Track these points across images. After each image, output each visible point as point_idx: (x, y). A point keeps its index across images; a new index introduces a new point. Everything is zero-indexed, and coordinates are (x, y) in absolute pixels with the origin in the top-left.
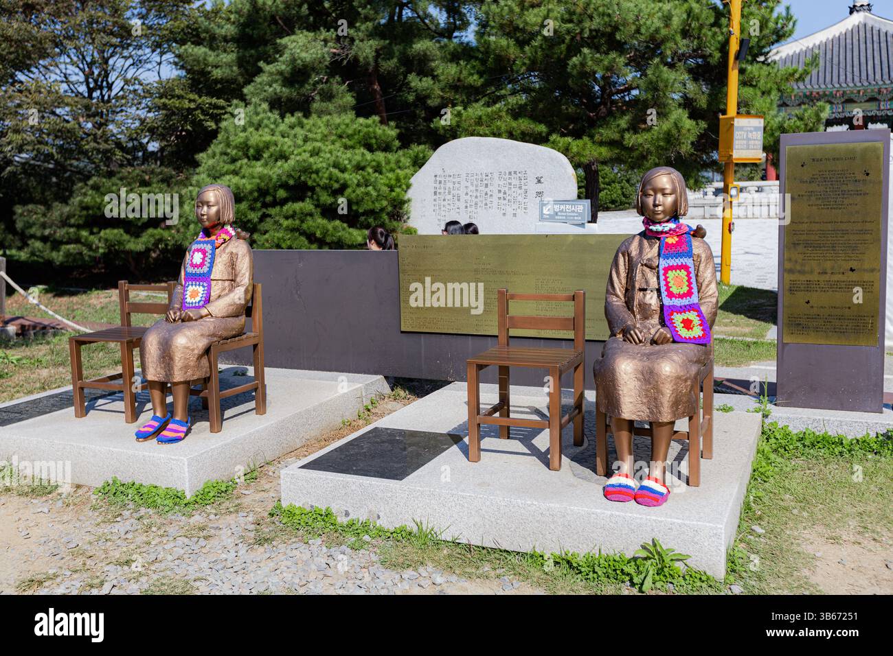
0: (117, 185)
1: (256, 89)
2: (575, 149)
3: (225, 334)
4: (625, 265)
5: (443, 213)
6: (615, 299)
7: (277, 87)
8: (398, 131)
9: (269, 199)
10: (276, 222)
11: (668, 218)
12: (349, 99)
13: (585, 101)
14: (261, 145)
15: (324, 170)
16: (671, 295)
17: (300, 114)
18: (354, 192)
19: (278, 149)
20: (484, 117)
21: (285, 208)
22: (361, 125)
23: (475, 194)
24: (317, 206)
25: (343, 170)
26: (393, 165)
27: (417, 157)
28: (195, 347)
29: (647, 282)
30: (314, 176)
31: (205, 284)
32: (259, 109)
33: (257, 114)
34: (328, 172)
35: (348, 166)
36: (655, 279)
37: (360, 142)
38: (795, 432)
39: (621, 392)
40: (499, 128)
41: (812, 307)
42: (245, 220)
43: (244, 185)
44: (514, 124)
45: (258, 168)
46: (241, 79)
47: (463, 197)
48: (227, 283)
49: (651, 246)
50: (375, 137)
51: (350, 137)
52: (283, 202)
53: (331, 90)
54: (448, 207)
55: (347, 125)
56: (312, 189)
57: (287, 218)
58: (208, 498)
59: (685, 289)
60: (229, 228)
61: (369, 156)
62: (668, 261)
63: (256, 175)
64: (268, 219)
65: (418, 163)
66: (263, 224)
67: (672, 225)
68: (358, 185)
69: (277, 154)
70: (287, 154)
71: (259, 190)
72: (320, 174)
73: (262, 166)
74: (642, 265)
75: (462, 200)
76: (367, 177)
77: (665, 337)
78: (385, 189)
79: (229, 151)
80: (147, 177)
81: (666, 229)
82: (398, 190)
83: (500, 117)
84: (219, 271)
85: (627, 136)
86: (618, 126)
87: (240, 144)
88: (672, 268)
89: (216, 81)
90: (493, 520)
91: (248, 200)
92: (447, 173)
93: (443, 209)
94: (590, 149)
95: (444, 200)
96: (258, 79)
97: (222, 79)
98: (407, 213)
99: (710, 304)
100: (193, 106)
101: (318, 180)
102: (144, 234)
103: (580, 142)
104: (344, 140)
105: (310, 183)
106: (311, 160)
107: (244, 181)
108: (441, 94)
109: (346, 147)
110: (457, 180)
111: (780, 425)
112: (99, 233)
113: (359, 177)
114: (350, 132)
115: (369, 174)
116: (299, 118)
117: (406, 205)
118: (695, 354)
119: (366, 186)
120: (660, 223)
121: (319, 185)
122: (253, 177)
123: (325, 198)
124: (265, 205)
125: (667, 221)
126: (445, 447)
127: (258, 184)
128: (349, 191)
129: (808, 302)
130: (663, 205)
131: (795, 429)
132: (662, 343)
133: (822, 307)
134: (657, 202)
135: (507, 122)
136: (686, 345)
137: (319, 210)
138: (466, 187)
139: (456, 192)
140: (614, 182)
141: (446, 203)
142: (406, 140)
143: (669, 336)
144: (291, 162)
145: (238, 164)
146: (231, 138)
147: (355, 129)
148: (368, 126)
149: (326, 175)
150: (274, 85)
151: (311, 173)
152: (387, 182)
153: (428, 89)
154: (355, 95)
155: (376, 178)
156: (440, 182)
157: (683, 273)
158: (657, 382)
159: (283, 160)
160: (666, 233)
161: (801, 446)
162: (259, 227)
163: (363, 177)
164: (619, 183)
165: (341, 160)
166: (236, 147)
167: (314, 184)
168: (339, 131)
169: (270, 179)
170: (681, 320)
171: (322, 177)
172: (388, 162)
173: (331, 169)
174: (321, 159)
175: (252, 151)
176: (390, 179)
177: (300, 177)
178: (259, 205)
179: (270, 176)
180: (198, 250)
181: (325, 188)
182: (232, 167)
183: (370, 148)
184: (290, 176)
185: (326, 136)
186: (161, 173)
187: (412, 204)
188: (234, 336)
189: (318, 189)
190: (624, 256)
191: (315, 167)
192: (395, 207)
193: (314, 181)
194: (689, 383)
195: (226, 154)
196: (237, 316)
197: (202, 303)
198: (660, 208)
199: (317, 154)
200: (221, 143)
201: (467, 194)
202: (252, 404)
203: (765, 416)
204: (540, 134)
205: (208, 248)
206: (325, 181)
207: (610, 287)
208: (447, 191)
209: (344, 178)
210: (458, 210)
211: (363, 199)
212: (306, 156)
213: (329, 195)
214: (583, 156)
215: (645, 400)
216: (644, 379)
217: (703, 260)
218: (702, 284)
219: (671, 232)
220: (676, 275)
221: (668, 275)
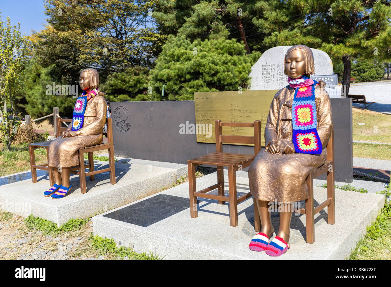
1: (183, 30)
2: (335, 50)
3: (89, 144)
4: (277, 105)
5: (266, 84)
6: (270, 126)
7: (192, 28)
8: (245, 45)
9: (183, 79)
10: (186, 90)
11: (300, 76)
12: (227, 32)
13: (343, 26)
14: (179, 54)
15: (207, 65)
16: (298, 123)
17: (199, 40)
18: (222, 75)
19: (187, 56)
20: (288, 36)
21: (190, 83)
22: (227, 43)
23: (281, 74)
24: (205, 82)
25: (216, 65)
26: (242, 61)
27: (255, 57)
28: (70, 150)
29: (286, 115)
30: (202, 68)
31: (81, 119)
32: (181, 38)
33: (180, 40)
34: (209, 66)
35: (219, 63)
36: (291, 113)
37: (226, 51)
39: (258, 183)
40: (296, 42)
42: (172, 89)
43: (171, 73)
44: (304, 39)
45: (178, 65)
46: (177, 26)
47: (276, 76)
48: (92, 118)
49: (291, 93)
50: (234, 49)
51: (221, 49)
52: (189, 80)
53: (218, 28)
54: (268, 81)
55: (220, 44)
56: (202, 74)
57: (191, 88)
58: (69, 228)
59: (309, 120)
60: (95, 90)
61: (229, 57)
62: (299, 102)
63: (176, 68)
64: (183, 89)
65: (255, 60)
66: (180, 91)
67: (302, 80)
68: (224, 71)
69: (187, 58)
70: (191, 58)
71: (178, 75)
72: (205, 67)
73: (179, 64)
74: (284, 105)
77: (290, 150)
78: (237, 73)
79: (166, 58)
80: (138, 72)
81: (299, 83)
82: (243, 73)
83: (297, 36)
84: (89, 112)
85: (363, 41)
86: (359, 37)
87: (171, 54)
88: (300, 107)
89: (168, 27)
91: (173, 80)
92: (268, 64)
93: (266, 82)
94: (343, 50)
95: (267, 77)
96: (184, 25)
98: (250, 84)
99: (325, 129)
100: (156, 39)
101: (204, 69)
102: (137, 97)
103: (338, 46)
104: (218, 50)
105: (201, 71)
106: (201, 60)
107: (171, 71)
108: (268, 26)
109: (219, 54)
110: (273, 67)
113: (224, 68)
114: (221, 47)
115: (229, 66)
116: (199, 41)
117: (249, 80)
118: (308, 161)
119: (228, 72)
120: (295, 79)
121: (205, 72)
122: (175, 70)
123: (208, 78)
124: (181, 82)
125: (300, 78)
126: (186, 207)
127: (178, 73)
128: (219, 74)
130: (296, 68)
132: (289, 153)
134: (292, 67)
135: (300, 38)
136: (302, 155)
137: (205, 84)
138: (277, 71)
139: (273, 73)
141: (267, 79)
142: (250, 50)
143: (292, 149)
144: (192, 62)
145: (170, 64)
146: (167, 52)
147: (224, 45)
148: (230, 43)
149: (208, 67)
150: (191, 27)
151: (201, 66)
152: (238, 70)
153: (261, 24)
154: (229, 30)
155: (233, 68)
156: (265, 69)
157: (308, 110)
158: (279, 178)
159: (189, 61)
160: (299, 85)
162: (179, 92)
163: (226, 67)
164: (375, 68)
165: (215, 60)
166: (169, 56)
167: (203, 72)
168: (216, 47)
170: (303, 139)
171: (206, 68)
172: (240, 60)
173: (210, 64)
174: (206, 60)
175: (176, 57)
176: (240, 68)
177: (196, 68)
178: (178, 82)
179: (182, 69)
180: (79, 102)
181: (208, 73)
182: (167, 65)
183: (231, 54)
184: (191, 68)
185: (211, 49)
186: (144, 70)
187: (251, 80)
188: (97, 144)
189: (204, 74)
190: (277, 100)
191: (203, 64)
192: (243, 81)
193: (203, 70)
194: (301, 179)
195: (165, 59)
197: (79, 128)
198: (294, 70)
199: (205, 58)
200: (163, 54)
201: (278, 74)
203: (387, 196)
204: (317, 43)
205: (83, 100)
206: (207, 70)
207: (269, 118)
208: (268, 73)
209: (217, 68)
210: (273, 82)
211: (226, 78)
212: (199, 58)
213: (210, 77)
214: (339, 53)
215: (273, 189)
216: (273, 176)
217: (322, 101)
218: (321, 116)
219: (302, 85)
220: (304, 111)
221: (297, 111)
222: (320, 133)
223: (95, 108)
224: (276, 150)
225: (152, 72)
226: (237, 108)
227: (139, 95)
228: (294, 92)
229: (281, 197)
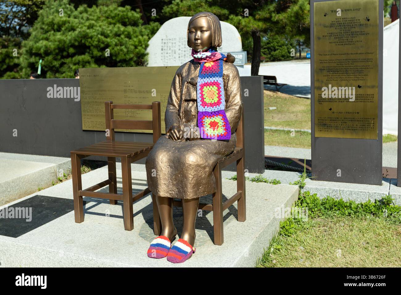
2: (244, 24)
4: (179, 83)
5: (166, 61)
6: (172, 108)
8: (141, 14)
9: (65, 54)
10: (69, 67)
11: (206, 48)
14: (61, 23)
15: (95, 37)
16: (204, 104)
18: (113, 49)
19: (70, 25)
20: (191, 6)
21: (74, 59)
22: (120, 11)
23: (184, 50)
24: (92, 57)
25: (107, 36)
26: (138, 34)
27: (153, 29)
29: (190, 95)
30: (89, 40)
34: (97, 38)
35: (110, 34)
36: (195, 93)
37: (119, 21)
38: (321, 198)
41: (333, 113)
42: (51, 66)
43: (50, 45)
44: (209, 10)
45: (59, 36)
47: (178, 52)
49: (195, 69)
50: (128, 18)
51: (113, 18)
52: (73, 55)
54: (169, 57)
55: (111, 11)
56: (89, 47)
57: (75, 64)
59: (216, 100)
61: (122, 28)
62: (204, 80)
63: (57, 40)
64: (66, 65)
65: (153, 32)
66: (62, 68)
67: (209, 54)
68: (116, 45)
69: (70, 28)
70: (75, 28)
71: (59, 48)
72: (93, 39)
73: (60, 35)
74: (188, 83)
75: (177, 53)
76: (121, 40)
78: (132, 47)
79: (44, 26)
80: (6, 43)
81: (204, 56)
82: (139, 48)
83: (201, 6)
85: (273, 15)
86: (269, 9)
87: (50, 22)
88: (206, 84)
91: (53, 55)
92: (168, 38)
93: (166, 58)
94: (252, 24)
95: (167, 53)
98: (147, 61)
99: (234, 111)
101: (92, 42)
103: (247, 20)
104: (109, 20)
105: (87, 44)
106: (88, 31)
107: (50, 43)
109: (110, 23)
110: (174, 42)
111: (312, 193)
113: (116, 41)
114: (113, 15)
115: (122, 39)
116: (85, 7)
117: (146, 57)
118: (216, 148)
119: (121, 45)
121: (92, 45)
122: (55, 41)
123: (96, 53)
124: (63, 57)
125: (206, 51)
127: (58, 45)
128: (110, 48)
129: (331, 109)
130: (201, 39)
131: (321, 196)
132: (193, 139)
133: (340, 112)
134: (197, 37)
136: (209, 141)
137: (93, 60)
138: (179, 46)
139: (173, 49)
141: (168, 55)
142: (146, 20)
144: (76, 32)
145: (48, 34)
146: (45, 19)
147: (116, 13)
148: (123, 12)
149: (96, 40)
151: (88, 38)
152: (133, 43)
155: (126, 41)
156: (165, 43)
157: (215, 88)
158: (182, 169)
159: (72, 31)
160: (204, 59)
161: (323, 209)
162: (60, 70)
163: (119, 40)
165: (105, 31)
166: (48, 24)
167: (90, 45)
168: (107, 15)
169: (65, 42)
170: (209, 123)
172: (135, 32)
173: (99, 36)
174: (94, 30)
175: (56, 27)
176: (135, 42)
177: (81, 40)
178: (59, 57)
179: (64, 41)
181: (97, 47)
182: (45, 36)
183: (124, 24)
184: (75, 40)
185: (100, 18)
186: (14, 41)
187: (149, 56)
189: (92, 48)
190: (179, 77)
191: (90, 35)
192: (139, 57)
193: (90, 43)
194: (207, 169)
195: (42, 28)
198: (199, 41)
199: (92, 28)
200: (39, 22)
201: (179, 50)
203: (301, 187)
204: (224, 15)
206: (96, 43)
207: (169, 99)
208: (168, 48)
209: (107, 41)
210: (175, 59)
211: (119, 53)
212: (85, 28)
213: (99, 51)
215: (175, 183)
216: (175, 167)
217: (230, 79)
218: (229, 96)
219: (208, 59)
220: (210, 89)
221: (203, 90)
222: (229, 115)
224: (178, 136)
225: (25, 44)
226: (132, 88)
227: (8, 73)
228: (199, 68)
229: (184, 192)
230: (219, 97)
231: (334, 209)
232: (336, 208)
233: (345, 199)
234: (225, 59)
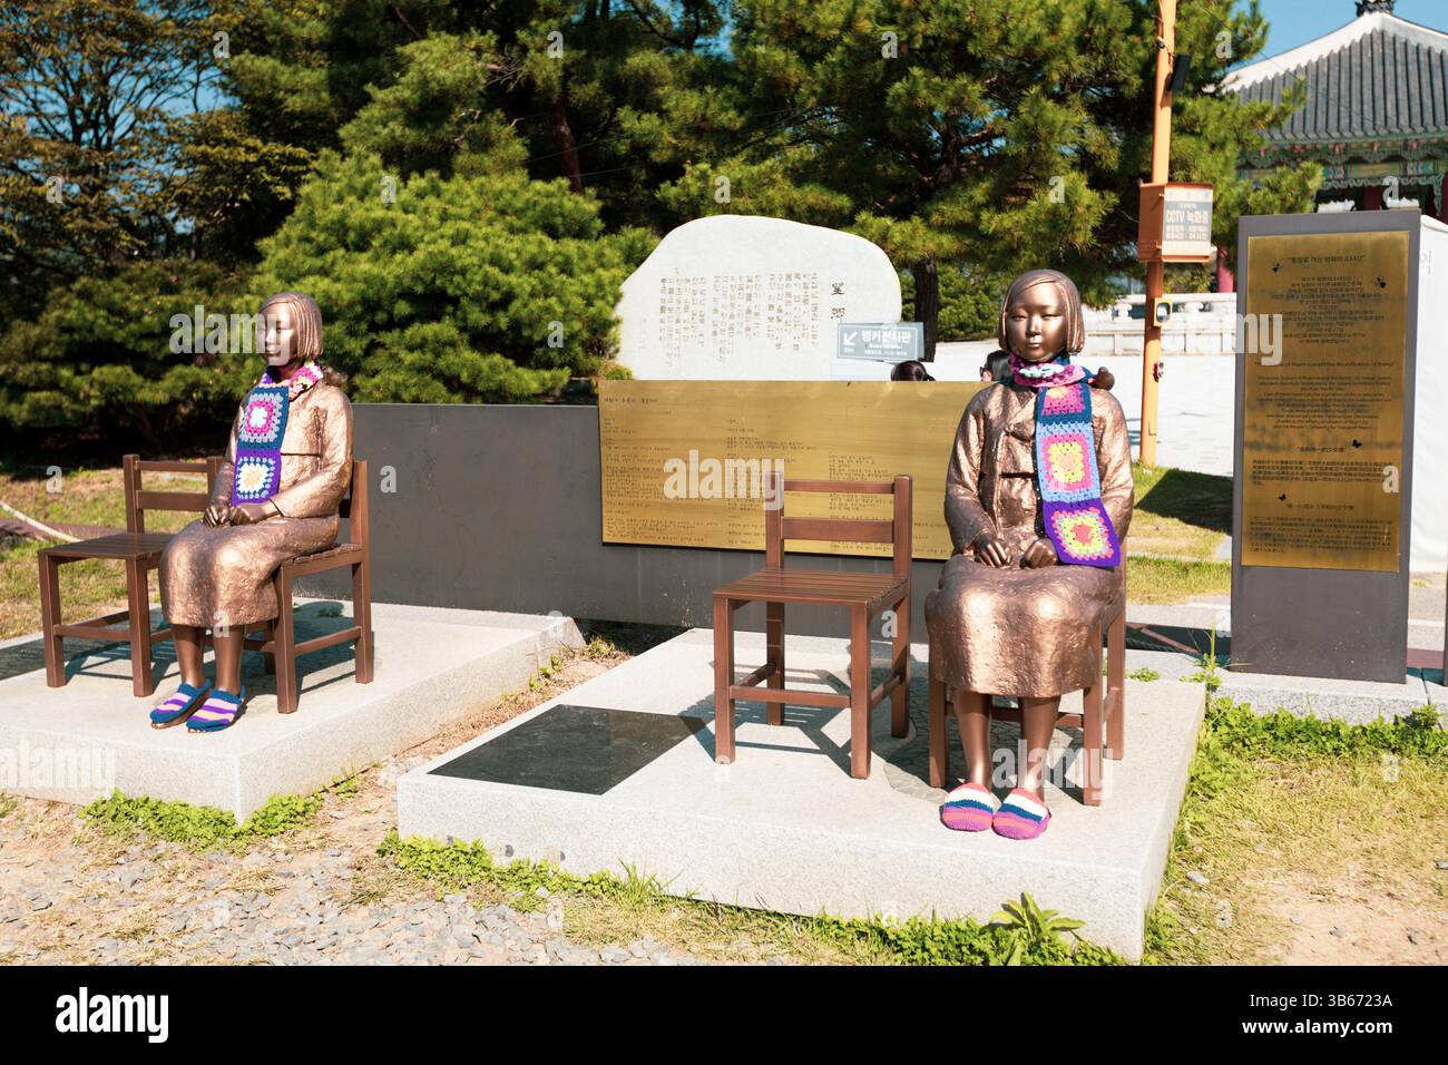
0: (121, 290)
1: (359, 131)
2: (897, 238)
3: (305, 546)
4: (978, 434)
5: (676, 343)
6: (961, 491)
7: (396, 128)
8: (600, 204)
9: (381, 317)
10: (393, 357)
11: (1050, 355)
12: (518, 149)
13: (915, 156)
14: (368, 226)
15: (475, 269)
16: (1055, 484)
17: (435, 174)
18: (525, 306)
19: (397, 232)
20: (745, 182)
21: (408, 332)
22: (538, 193)
23: (729, 312)
24: (462, 330)
25: (507, 270)
26: (591, 261)
27: (631, 247)
28: (253, 567)
29: (1015, 462)
30: (457, 278)
31: (271, 462)
32: (366, 165)
33: (362, 172)
34: (481, 272)
35: (516, 263)
36: (1029, 457)
37: (535, 222)
38: (1260, 714)
39: (970, 647)
40: (770, 201)
41: (1290, 506)
43: (339, 292)
44: (796, 194)
45: (363, 264)
46: (334, 114)
47: (710, 317)
48: (308, 460)
49: (1023, 403)
50: (562, 215)
51: (519, 213)
52: (405, 323)
53: (488, 133)
54: (683, 332)
55: (514, 193)
56: (455, 301)
57: (411, 349)
58: (274, 824)
59: (1079, 475)
60: (311, 366)
61: (551, 245)
62: (1051, 428)
63: (358, 276)
64: (380, 352)
65: (635, 258)
66: (370, 359)
67: (1057, 368)
68: (533, 295)
69: (396, 242)
70: (413, 241)
71: (365, 301)
72: (468, 276)
73: (370, 260)
74: (1007, 434)
75: (708, 322)
76: (548, 282)
77: (1045, 555)
78: (578, 302)
79: (313, 234)
80: (173, 278)
81: (1048, 374)
82: (599, 303)
83: (773, 182)
84: (295, 439)
85: (985, 215)
86: (971, 198)
87: (333, 222)
88: (1054, 439)
89: (293, 116)
90: (755, 862)
91: (345, 319)
92: (682, 276)
93: (675, 336)
94: (922, 238)
95: (678, 321)
96: (364, 114)
97: (302, 112)
98: (615, 342)
99: (1120, 501)
100: (252, 158)
101: (464, 285)
102: (168, 375)
103: (906, 226)
104: (508, 218)
105: (450, 290)
106: (454, 251)
107: (339, 286)
108: (674, 141)
109: (512, 230)
110: (699, 287)
111: (1237, 702)
112: (90, 372)
113: (534, 281)
114: (519, 204)
115: (550, 276)
116: (432, 180)
117: (613, 330)
118: (1095, 584)
119: (546, 296)
120: (1037, 364)
121: (466, 294)
122: (354, 280)
123: (478, 317)
124: (375, 327)
125: (1050, 361)
127: (363, 291)
128: (516, 304)
129: (1283, 498)
130: (1043, 334)
131: (1261, 711)
132: (1040, 566)
133: (1306, 506)
134: (1033, 329)
135: (782, 191)
136: (1079, 569)
137: (466, 336)
138: (715, 300)
139: (697, 308)
140: (964, 293)
141: (680, 326)
142: (613, 220)
143: (1051, 553)
144: (420, 255)
145: (329, 257)
146: (318, 213)
147: (528, 201)
148: (549, 195)
149: (478, 278)
150: (391, 124)
151: (453, 273)
152: (582, 290)
153: (651, 133)
154: (528, 142)
155: (563, 283)
156: (671, 291)
157: (1076, 448)
158: (1031, 630)
159: (406, 252)
160: (1048, 380)
161: (1270, 738)
162: (363, 364)
163: (541, 281)
164: (972, 294)
165: (504, 253)
166: (326, 229)
167: (458, 293)
168: (501, 203)
169: (384, 283)
170: (1071, 527)
171: (472, 280)
172: (583, 256)
173: (488, 268)
174: (469, 251)
175: (352, 236)
176: (587, 285)
177: (434, 279)
178: (364, 327)
179: (383, 278)
180: (260, 404)
181: (477, 299)
182: (318, 263)
183: (553, 233)
184: (416, 278)
185: (478, 211)
186: (197, 271)
187: (622, 327)
188: (320, 551)
189: (464, 301)
190: (977, 418)
191: (459, 264)
192: (594, 332)
193: (458, 286)
194: (1084, 632)
195: (308, 240)
196: (325, 516)
197: (265, 493)
198: (1038, 339)
199: (463, 242)
200: (299, 221)
201: (716, 311)
202: (350, 666)
203: (1212, 688)
204: (840, 210)
205: (277, 399)
206: (477, 287)
207: (953, 470)
208: (682, 306)
209: (509, 283)
210: (701, 339)
211: (540, 318)
212: (444, 244)
213: (483, 312)
214: (912, 249)
215: (1010, 662)
216: (1010, 626)
217: (1108, 426)
218: (1106, 467)
219: (1056, 379)
220: (1064, 451)
221: (1049, 451)
223: (317, 428)
226: (751, 435)
227: (179, 369)
228: (1033, 400)
230: (1086, 469)
231: (1296, 740)
232: (1300, 736)
233: (1322, 714)
234: (1091, 380)
